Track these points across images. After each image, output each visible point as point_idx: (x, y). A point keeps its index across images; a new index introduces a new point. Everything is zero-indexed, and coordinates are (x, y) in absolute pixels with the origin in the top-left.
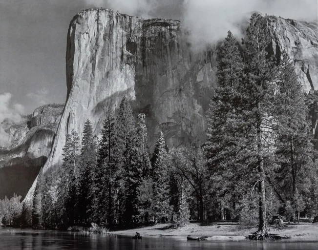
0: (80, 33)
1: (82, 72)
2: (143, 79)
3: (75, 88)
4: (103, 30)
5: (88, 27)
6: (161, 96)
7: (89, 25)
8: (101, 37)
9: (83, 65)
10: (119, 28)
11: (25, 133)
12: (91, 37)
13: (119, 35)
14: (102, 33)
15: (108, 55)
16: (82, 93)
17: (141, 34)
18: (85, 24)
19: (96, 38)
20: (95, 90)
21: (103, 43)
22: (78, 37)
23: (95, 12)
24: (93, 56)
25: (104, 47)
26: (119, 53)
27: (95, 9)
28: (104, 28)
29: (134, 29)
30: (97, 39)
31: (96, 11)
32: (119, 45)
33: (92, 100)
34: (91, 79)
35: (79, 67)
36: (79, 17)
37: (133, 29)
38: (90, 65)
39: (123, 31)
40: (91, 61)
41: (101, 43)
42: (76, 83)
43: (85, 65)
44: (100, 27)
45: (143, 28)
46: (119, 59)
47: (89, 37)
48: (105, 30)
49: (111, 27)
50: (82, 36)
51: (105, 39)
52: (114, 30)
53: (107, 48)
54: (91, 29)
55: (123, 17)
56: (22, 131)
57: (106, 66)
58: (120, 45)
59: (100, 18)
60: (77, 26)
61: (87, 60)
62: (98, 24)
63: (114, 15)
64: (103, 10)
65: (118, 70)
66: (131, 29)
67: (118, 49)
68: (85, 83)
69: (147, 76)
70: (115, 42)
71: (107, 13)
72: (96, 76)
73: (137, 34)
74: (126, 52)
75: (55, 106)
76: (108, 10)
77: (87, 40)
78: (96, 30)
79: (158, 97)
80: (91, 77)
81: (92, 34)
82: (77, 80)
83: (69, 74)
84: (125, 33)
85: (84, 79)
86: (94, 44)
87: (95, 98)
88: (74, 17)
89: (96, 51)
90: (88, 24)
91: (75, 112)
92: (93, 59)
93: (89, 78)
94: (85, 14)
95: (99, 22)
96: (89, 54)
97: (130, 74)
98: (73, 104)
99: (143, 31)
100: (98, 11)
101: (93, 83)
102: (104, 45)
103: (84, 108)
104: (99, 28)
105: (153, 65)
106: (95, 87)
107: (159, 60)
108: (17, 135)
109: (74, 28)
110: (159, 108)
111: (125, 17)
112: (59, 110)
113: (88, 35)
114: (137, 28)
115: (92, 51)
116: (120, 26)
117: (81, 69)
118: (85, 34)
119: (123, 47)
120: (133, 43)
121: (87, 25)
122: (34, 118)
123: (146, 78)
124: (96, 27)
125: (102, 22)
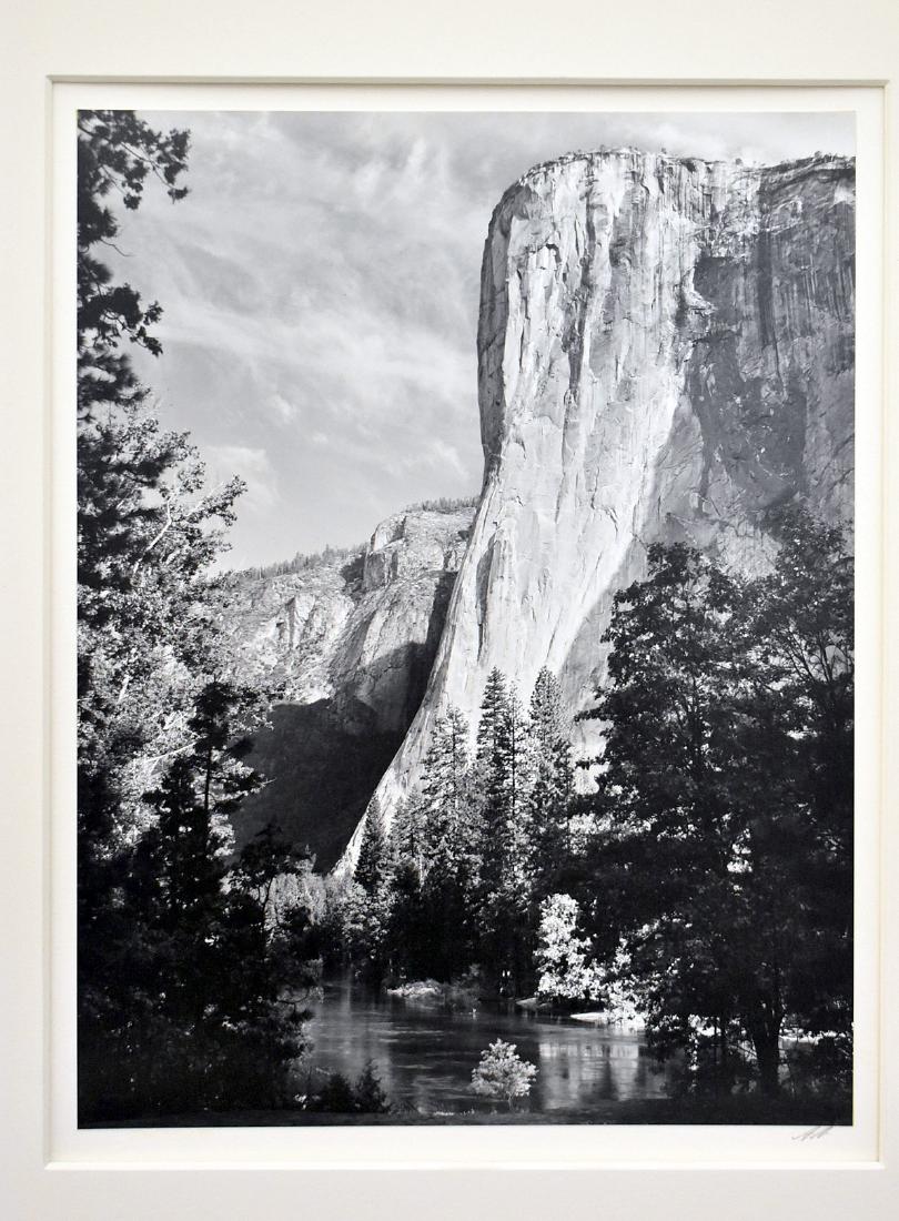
0: (527, 249)
1: (534, 389)
2: (765, 391)
3: (510, 450)
4: (609, 228)
5: (554, 224)
6: (836, 454)
7: (557, 219)
8: (603, 253)
9: (538, 363)
10: (668, 212)
11: (344, 613)
12: (564, 260)
13: (667, 238)
14: (605, 238)
15: (629, 319)
16: (536, 465)
17: (751, 225)
18: (545, 214)
19: (583, 261)
20: (583, 452)
21: (609, 275)
22: (520, 266)
23: (579, 167)
24: (573, 327)
25: (613, 290)
26: (671, 305)
27: (578, 157)
28: (611, 219)
29: (728, 209)
30: (586, 265)
31: (585, 163)
32: (667, 277)
33: (572, 486)
34: (568, 411)
35: (521, 371)
36: (523, 192)
37: (720, 208)
38: (564, 363)
39: (685, 221)
40: (566, 346)
41: (603, 276)
42: (512, 431)
43: (545, 363)
44: (597, 217)
45: (761, 202)
46: (670, 325)
47: (558, 259)
48: (617, 228)
49: (639, 209)
50: (533, 257)
51: (615, 260)
52: (649, 223)
53: (622, 290)
54: (567, 230)
55: (685, 169)
56: (336, 607)
57: (621, 361)
58: (671, 276)
59: (598, 187)
60: (517, 225)
61: (552, 342)
62: (590, 207)
63: (650, 167)
64: (607, 155)
65: (664, 369)
66: (713, 208)
67: (665, 290)
68: (547, 425)
69: (779, 381)
70: (652, 264)
71: (624, 161)
72: (583, 401)
73: (737, 227)
74: (693, 297)
75: (445, 509)
76: (625, 151)
77: (552, 272)
78: (582, 229)
79: (824, 460)
80: (567, 402)
81: (567, 250)
82: (516, 420)
83: (491, 402)
84: (691, 227)
85: (541, 416)
86: (577, 284)
87: (583, 480)
88: (506, 194)
89: (585, 306)
90: (555, 212)
91: (510, 537)
92: (571, 340)
93: (560, 410)
94: (542, 180)
95: (595, 200)
96: (559, 320)
97: (712, 380)
98: (504, 509)
99: (762, 212)
100: (591, 162)
101: (575, 425)
102: (614, 281)
103: (541, 518)
104: (595, 221)
105: (803, 334)
106: (583, 442)
107: (827, 315)
108: (317, 622)
109: (506, 234)
110: (828, 499)
111: (691, 167)
112: (459, 521)
113: (553, 252)
114: (736, 204)
115: (568, 310)
116: (671, 203)
117: (530, 379)
118: (545, 248)
119: (682, 283)
120: (721, 259)
121: (552, 217)
122: (375, 558)
123: (777, 387)
124: (583, 220)
125: (606, 200)
